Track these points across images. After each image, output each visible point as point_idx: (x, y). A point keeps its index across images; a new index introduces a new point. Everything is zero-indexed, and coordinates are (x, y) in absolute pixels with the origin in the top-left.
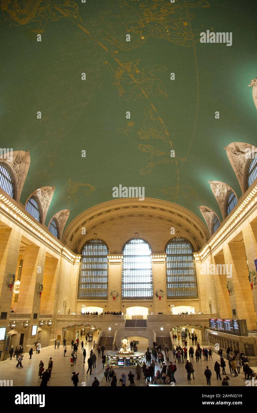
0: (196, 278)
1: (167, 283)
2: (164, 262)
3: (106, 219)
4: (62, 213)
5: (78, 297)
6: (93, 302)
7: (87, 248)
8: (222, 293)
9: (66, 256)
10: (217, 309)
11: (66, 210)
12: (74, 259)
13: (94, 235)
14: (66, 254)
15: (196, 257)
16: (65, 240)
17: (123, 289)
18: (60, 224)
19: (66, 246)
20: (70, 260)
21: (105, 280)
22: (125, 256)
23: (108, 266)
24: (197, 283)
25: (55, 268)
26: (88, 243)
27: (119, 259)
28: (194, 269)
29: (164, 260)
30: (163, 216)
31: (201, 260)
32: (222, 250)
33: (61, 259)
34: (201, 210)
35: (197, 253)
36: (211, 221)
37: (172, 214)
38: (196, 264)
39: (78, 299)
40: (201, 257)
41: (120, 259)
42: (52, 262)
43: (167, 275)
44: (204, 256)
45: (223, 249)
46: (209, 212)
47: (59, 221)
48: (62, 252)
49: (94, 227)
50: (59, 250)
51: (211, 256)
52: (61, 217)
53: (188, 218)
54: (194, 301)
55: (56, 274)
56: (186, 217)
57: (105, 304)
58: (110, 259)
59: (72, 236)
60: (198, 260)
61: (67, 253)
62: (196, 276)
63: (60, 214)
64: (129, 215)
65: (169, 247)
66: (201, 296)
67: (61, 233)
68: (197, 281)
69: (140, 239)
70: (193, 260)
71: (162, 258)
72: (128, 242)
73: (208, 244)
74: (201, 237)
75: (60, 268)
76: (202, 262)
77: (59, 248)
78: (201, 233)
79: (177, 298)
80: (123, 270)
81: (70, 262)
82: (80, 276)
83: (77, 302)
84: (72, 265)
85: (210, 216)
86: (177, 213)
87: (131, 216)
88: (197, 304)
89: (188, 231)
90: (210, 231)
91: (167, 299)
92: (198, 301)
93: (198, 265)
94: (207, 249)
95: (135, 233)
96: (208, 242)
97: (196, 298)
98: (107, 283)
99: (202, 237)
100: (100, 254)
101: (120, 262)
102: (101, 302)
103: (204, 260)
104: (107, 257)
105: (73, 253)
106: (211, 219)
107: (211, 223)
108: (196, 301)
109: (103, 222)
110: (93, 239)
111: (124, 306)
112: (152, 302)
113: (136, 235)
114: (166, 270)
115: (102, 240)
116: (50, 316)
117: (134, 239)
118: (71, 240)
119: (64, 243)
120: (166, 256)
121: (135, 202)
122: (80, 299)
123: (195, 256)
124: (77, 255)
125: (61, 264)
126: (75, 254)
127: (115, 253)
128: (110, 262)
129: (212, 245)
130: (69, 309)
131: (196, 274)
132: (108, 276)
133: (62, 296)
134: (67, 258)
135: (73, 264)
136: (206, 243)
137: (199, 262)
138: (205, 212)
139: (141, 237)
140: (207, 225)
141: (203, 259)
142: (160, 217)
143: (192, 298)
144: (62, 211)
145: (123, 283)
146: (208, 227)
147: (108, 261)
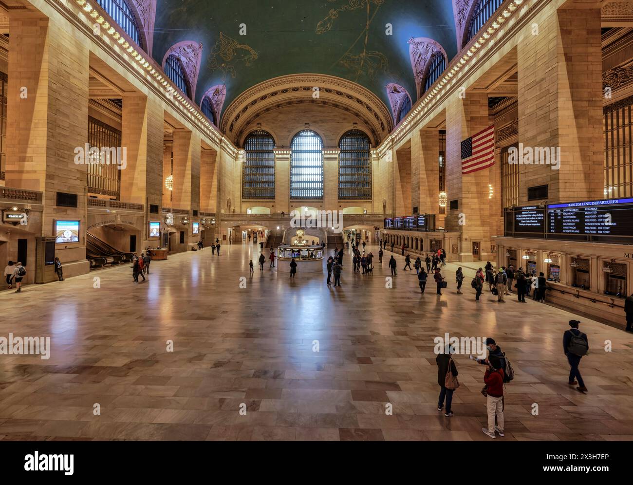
0: (371, 178)
1: (340, 182)
2: (337, 158)
3: (271, 106)
4: (216, 90)
5: (243, 196)
6: (259, 202)
7: (251, 141)
8: (401, 192)
9: (226, 149)
10: (394, 209)
11: (221, 87)
12: (236, 154)
13: (258, 126)
14: (226, 147)
15: (373, 154)
16: (223, 129)
17: (292, 188)
18: (215, 106)
19: (225, 135)
20: (231, 154)
21: (271, 178)
22: (294, 151)
23: (275, 163)
24: (371, 183)
25: (214, 162)
26: (251, 135)
27: (286, 154)
28: (369, 168)
29: (337, 156)
30: (339, 103)
31: (378, 158)
32: (409, 141)
33: (221, 151)
34: (388, 91)
35: (375, 149)
36: (398, 106)
37: (350, 100)
38: (373, 162)
39: (243, 199)
40: (378, 153)
41: (288, 154)
42: (210, 154)
43: (339, 173)
44: (382, 153)
45: (410, 139)
46: (399, 92)
47: (214, 102)
48: (221, 143)
49: (257, 115)
50: (218, 141)
51: (393, 151)
52: (216, 97)
53: (369, 105)
54: (366, 202)
55: (216, 168)
56: (367, 103)
57: (272, 204)
58: (277, 154)
59: (232, 125)
60: (375, 158)
61: (227, 145)
62: (371, 175)
63: (214, 91)
64: (298, 101)
65: (343, 141)
66: (375, 198)
67: (218, 118)
68: (371, 181)
69: (310, 131)
70: (369, 157)
71: (335, 154)
72: (297, 135)
73: (391, 136)
74: (381, 129)
75: (220, 163)
76: (379, 160)
77: (217, 137)
78: (382, 124)
79: (349, 199)
80: (292, 167)
81: (232, 157)
82: (243, 173)
83: (242, 201)
84: (234, 161)
85: (398, 99)
86: (356, 98)
87: (301, 102)
88: (369, 205)
89: (366, 122)
90: (395, 120)
91: (339, 199)
92: (371, 202)
93: (374, 163)
94: (389, 142)
95: (305, 124)
96: (392, 133)
97: (369, 199)
98: (274, 182)
99: (383, 129)
100: (265, 148)
101: (288, 158)
102: (268, 202)
103: (383, 157)
104: (273, 153)
105: (235, 146)
106: (399, 103)
107: (397, 109)
108: (368, 202)
109: (268, 110)
110: (257, 130)
111: (292, 206)
112: (323, 202)
113: (307, 126)
114: (339, 168)
115: (267, 133)
116: (213, 215)
117: (304, 131)
118: (231, 130)
119: (223, 132)
120: (339, 152)
121: (306, 81)
122: (245, 199)
123: (372, 152)
124: (240, 149)
125: (221, 157)
126: (236, 147)
127: (282, 147)
128: (277, 158)
129: (396, 136)
130: (234, 210)
131: (371, 173)
132: (275, 173)
133: (225, 194)
134: (228, 151)
135: (236, 160)
136: (389, 135)
137: (375, 160)
138: (393, 92)
139: (311, 128)
140: (393, 111)
141: (380, 156)
142: (335, 104)
143: (365, 199)
144: (216, 87)
145: (291, 182)
146: (394, 113)
147: (275, 157)
